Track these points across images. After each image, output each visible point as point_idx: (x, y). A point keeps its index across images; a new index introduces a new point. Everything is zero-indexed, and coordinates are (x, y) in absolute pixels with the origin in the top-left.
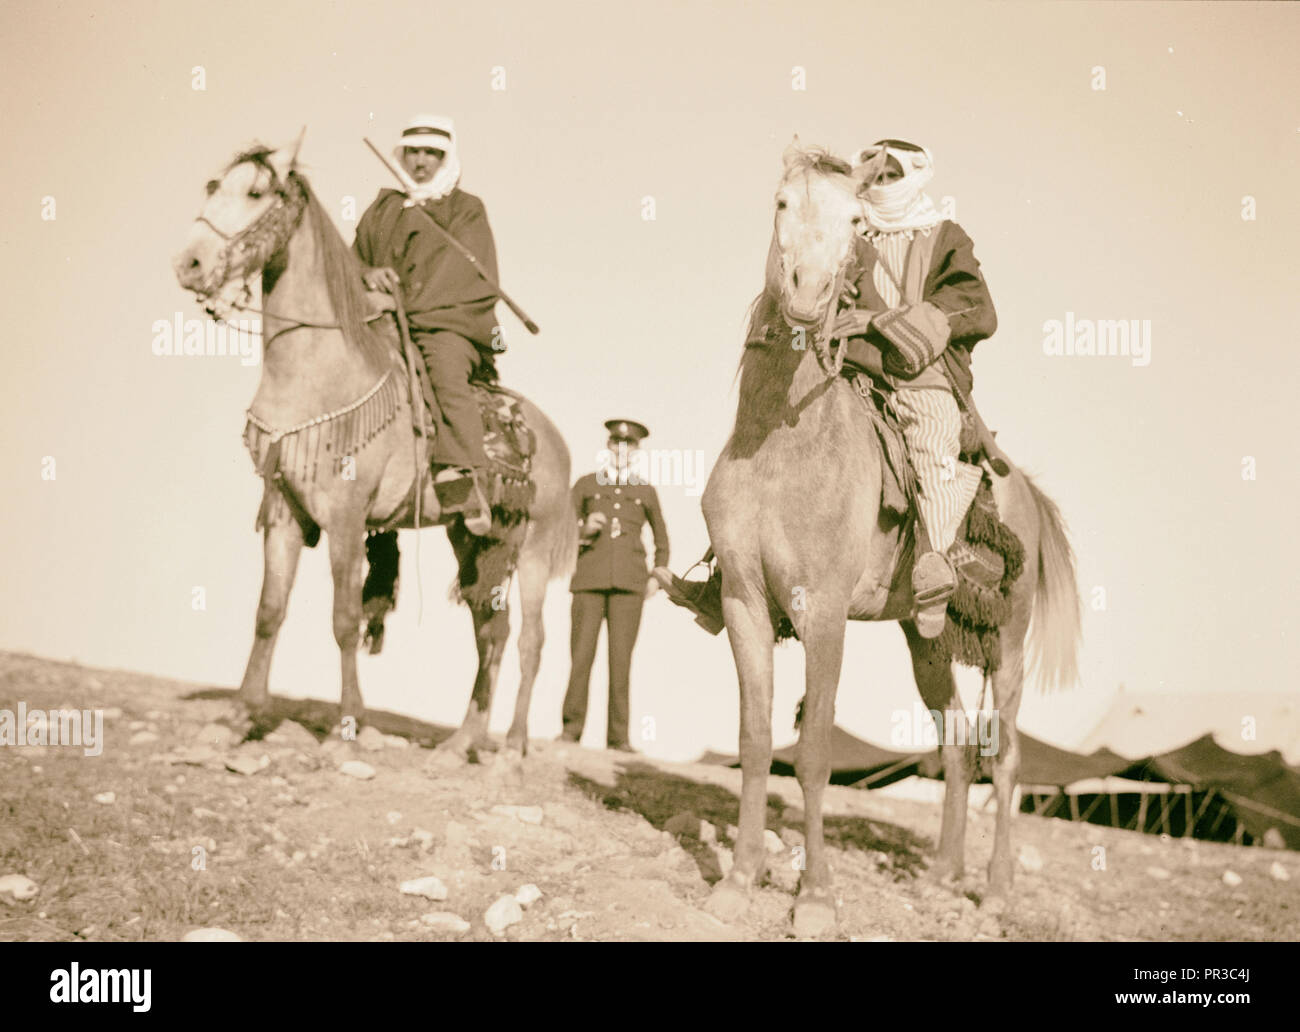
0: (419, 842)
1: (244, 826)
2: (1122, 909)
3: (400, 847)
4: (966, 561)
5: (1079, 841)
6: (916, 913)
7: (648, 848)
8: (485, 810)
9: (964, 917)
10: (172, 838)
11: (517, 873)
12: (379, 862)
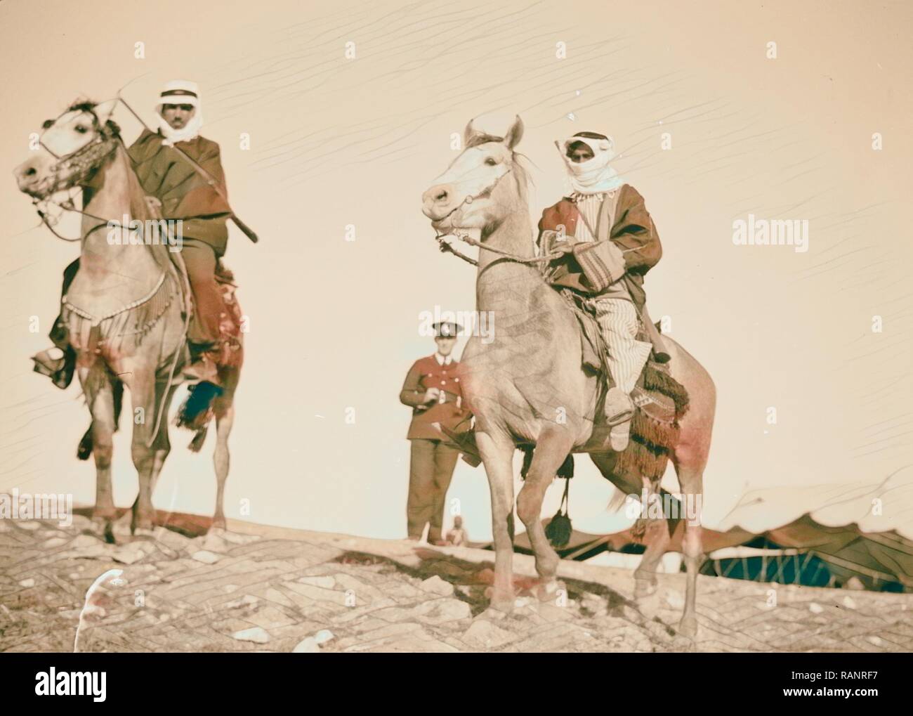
0: (248, 605)
1: (126, 598)
2: (739, 631)
3: (234, 608)
4: (646, 403)
5: (712, 588)
6: (592, 638)
7: (408, 602)
8: (294, 581)
9: (626, 640)
10: (74, 608)
11: (316, 623)
12: (220, 619)
